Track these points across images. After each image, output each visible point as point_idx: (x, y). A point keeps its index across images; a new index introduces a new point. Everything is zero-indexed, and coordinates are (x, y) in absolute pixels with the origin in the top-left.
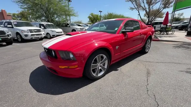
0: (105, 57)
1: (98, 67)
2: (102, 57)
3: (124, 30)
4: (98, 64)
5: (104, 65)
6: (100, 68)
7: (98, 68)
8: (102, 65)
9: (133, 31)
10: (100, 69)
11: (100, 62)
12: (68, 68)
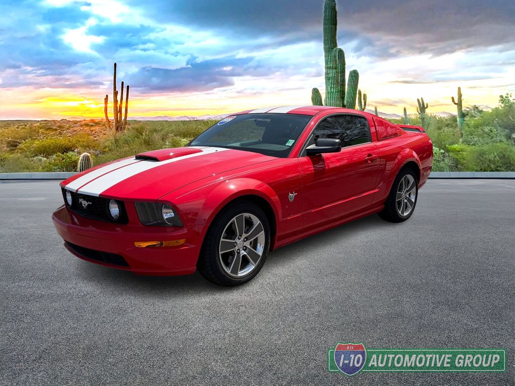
0: (256, 221)
1: (237, 248)
2: (249, 223)
3: (313, 147)
4: (237, 240)
5: (255, 245)
6: (243, 253)
7: (239, 253)
8: (247, 244)
9: (338, 150)
10: (244, 256)
11: (244, 235)
12: (160, 247)
